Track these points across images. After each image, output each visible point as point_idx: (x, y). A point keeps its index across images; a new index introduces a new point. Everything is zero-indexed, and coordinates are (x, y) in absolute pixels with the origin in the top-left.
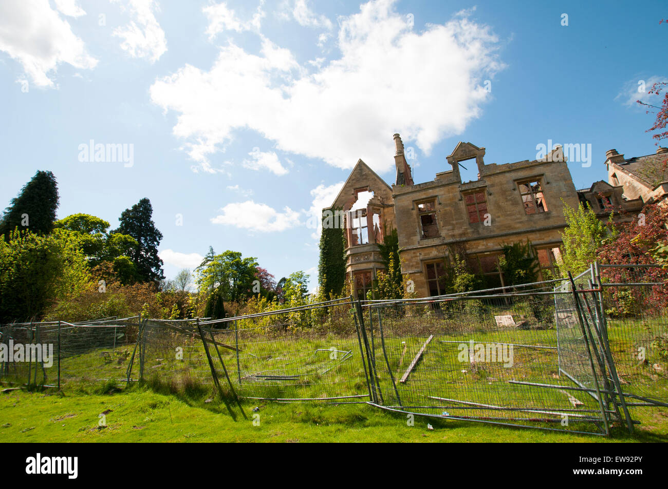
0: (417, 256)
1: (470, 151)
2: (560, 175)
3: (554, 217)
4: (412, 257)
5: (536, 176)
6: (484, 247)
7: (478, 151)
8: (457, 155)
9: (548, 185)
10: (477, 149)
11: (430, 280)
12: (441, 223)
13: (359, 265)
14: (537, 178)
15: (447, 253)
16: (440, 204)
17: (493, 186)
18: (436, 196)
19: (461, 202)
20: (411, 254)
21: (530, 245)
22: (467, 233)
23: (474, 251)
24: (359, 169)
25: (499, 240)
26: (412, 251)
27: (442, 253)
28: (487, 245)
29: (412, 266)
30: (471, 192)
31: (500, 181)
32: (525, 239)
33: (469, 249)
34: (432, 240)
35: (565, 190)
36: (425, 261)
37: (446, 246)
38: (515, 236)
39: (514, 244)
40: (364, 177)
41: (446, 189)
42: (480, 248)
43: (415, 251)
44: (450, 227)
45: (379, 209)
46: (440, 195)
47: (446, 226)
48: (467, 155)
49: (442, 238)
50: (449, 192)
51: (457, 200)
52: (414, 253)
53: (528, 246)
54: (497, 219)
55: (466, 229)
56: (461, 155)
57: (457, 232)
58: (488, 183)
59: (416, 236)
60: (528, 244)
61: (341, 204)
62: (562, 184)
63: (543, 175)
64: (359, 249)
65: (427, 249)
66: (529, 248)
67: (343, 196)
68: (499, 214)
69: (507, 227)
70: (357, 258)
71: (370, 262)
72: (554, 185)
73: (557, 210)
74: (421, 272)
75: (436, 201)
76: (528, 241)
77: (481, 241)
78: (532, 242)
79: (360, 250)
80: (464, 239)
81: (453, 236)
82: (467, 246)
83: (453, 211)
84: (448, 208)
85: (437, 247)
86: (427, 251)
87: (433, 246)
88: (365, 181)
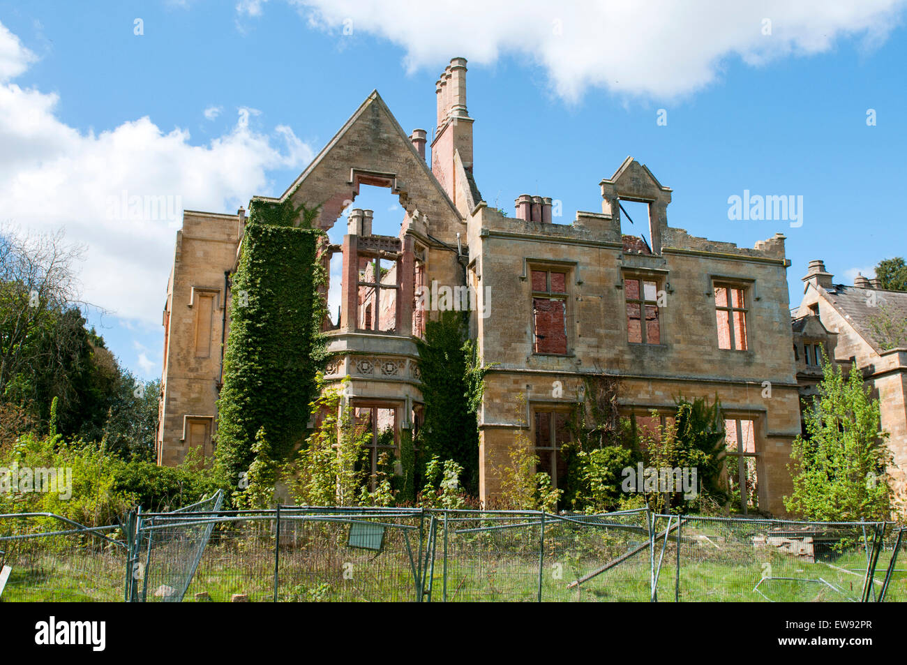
0: (519, 390)
1: (646, 186)
2: (775, 291)
3: (758, 364)
4: (510, 391)
5: (744, 280)
6: (648, 397)
7: (660, 192)
8: (623, 185)
9: (757, 303)
10: (660, 187)
11: (539, 448)
12: (578, 326)
13: (369, 384)
14: (745, 283)
15: (582, 395)
16: (580, 283)
17: (676, 275)
18: (575, 264)
19: (619, 291)
20: (509, 383)
21: (718, 407)
22: (623, 362)
23: (630, 400)
24: (370, 117)
25: (675, 387)
26: (512, 377)
27: (572, 393)
28: (653, 393)
29: (509, 411)
30: (638, 275)
31: (690, 270)
32: (712, 396)
33: (622, 395)
34: (556, 359)
35: (778, 320)
36: (538, 406)
37: (580, 379)
38: (698, 386)
39: (696, 402)
40: (385, 147)
41: (595, 252)
42: (641, 396)
43: (518, 377)
44: (593, 341)
45: (423, 249)
46: (583, 264)
47: (586, 336)
48: (641, 193)
49: (575, 361)
50: (599, 262)
51: (612, 285)
52: (516, 382)
53: (716, 410)
54: (675, 346)
55: (621, 351)
56: (630, 189)
57: (605, 354)
58: (669, 268)
59: (522, 342)
60: (715, 405)
61: (312, 199)
62: (776, 306)
63: (753, 281)
64: (373, 342)
65: (543, 378)
66: (716, 414)
67: (319, 180)
68: (679, 336)
69: (688, 365)
70: (365, 366)
71: (400, 382)
72: (765, 304)
73: (762, 353)
74: (526, 429)
75: (573, 275)
76: (717, 399)
77: (644, 384)
78: (722, 404)
79: (375, 346)
80: (616, 372)
81: (597, 361)
82: (620, 388)
83: (602, 306)
84: (593, 298)
85: (565, 378)
86: (542, 383)
87: (555, 375)
88: (384, 158)
